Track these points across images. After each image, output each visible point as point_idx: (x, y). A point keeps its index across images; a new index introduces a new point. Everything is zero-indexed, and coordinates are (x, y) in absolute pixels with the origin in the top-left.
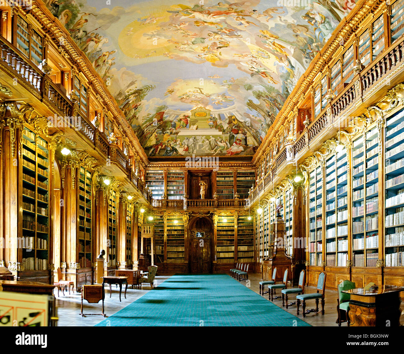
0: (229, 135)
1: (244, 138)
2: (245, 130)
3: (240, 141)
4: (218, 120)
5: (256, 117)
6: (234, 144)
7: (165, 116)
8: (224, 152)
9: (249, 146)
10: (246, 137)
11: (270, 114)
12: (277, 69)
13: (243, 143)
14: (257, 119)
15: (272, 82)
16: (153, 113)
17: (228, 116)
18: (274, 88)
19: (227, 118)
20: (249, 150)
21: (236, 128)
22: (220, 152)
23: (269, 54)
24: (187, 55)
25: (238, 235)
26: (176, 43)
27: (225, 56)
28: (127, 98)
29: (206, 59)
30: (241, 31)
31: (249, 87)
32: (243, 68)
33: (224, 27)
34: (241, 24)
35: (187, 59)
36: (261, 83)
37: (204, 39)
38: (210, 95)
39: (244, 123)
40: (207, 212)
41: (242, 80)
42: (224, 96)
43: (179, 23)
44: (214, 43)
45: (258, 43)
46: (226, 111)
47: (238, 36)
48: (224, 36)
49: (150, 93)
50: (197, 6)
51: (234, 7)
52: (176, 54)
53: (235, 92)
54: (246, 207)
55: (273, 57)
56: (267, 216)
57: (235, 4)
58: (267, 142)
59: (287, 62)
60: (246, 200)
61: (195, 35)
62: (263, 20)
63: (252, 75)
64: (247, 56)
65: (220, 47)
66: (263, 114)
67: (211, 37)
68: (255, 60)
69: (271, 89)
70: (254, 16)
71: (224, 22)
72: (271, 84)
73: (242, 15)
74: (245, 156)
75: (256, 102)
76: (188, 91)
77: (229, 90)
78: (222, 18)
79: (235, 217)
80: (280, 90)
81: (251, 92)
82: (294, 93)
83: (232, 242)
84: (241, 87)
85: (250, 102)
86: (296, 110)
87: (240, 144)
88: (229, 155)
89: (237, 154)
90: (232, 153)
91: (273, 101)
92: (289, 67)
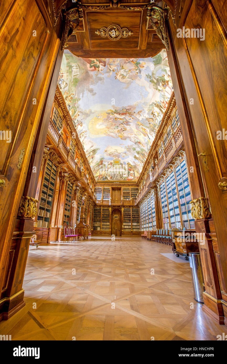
0: (128, 171)
1: (134, 173)
2: (134, 169)
4: (123, 165)
6: (130, 176)
7: (103, 162)
9: (135, 176)
11: (143, 161)
12: (144, 140)
13: (133, 175)
14: (138, 164)
16: (99, 161)
18: (144, 149)
19: (127, 164)
20: (135, 178)
21: (130, 168)
22: (124, 179)
23: (141, 133)
24: (112, 134)
25: (132, 217)
26: (109, 128)
27: (125, 135)
28: (90, 153)
29: (119, 136)
30: (130, 122)
31: (134, 149)
32: (132, 140)
33: (125, 120)
34: (130, 119)
35: (112, 136)
36: (139, 147)
37: (118, 126)
38: (120, 153)
39: (133, 166)
40: (119, 206)
41: (132, 146)
42: (125, 153)
43: (109, 119)
44: (122, 128)
45: (136, 128)
46: (126, 160)
47: (130, 125)
48: (125, 125)
49: (98, 152)
50: (115, 110)
51: (128, 111)
52: (108, 133)
53: (129, 151)
54: (135, 204)
55: (142, 134)
56: (144, 208)
57: (128, 109)
58: (143, 174)
59: (147, 137)
60: (135, 201)
61: (115, 125)
62: (138, 116)
63: (135, 143)
64: (133, 134)
65: (124, 131)
66: (140, 161)
67: (120, 126)
68: (136, 136)
69: (142, 150)
70: (135, 115)
71: (125, 118)
72: (142, 147)
73: (131, 114)
74: (134, 181)
75: (137, 156)
76: (112, 151)
77: (127, 151)
78: (124, 116)
79: (131, 208)
80: (146, 150)
81: (135, 151)
82: (151, 150)
83: (130, 221)
84: (132, 149)
85: (135, 156)
86: (152, 158)
87: (132, 176)
88: (128, 181)
89: (131, 180)
90: (129, 180)
91: (144, 155)
92: (148, 139)
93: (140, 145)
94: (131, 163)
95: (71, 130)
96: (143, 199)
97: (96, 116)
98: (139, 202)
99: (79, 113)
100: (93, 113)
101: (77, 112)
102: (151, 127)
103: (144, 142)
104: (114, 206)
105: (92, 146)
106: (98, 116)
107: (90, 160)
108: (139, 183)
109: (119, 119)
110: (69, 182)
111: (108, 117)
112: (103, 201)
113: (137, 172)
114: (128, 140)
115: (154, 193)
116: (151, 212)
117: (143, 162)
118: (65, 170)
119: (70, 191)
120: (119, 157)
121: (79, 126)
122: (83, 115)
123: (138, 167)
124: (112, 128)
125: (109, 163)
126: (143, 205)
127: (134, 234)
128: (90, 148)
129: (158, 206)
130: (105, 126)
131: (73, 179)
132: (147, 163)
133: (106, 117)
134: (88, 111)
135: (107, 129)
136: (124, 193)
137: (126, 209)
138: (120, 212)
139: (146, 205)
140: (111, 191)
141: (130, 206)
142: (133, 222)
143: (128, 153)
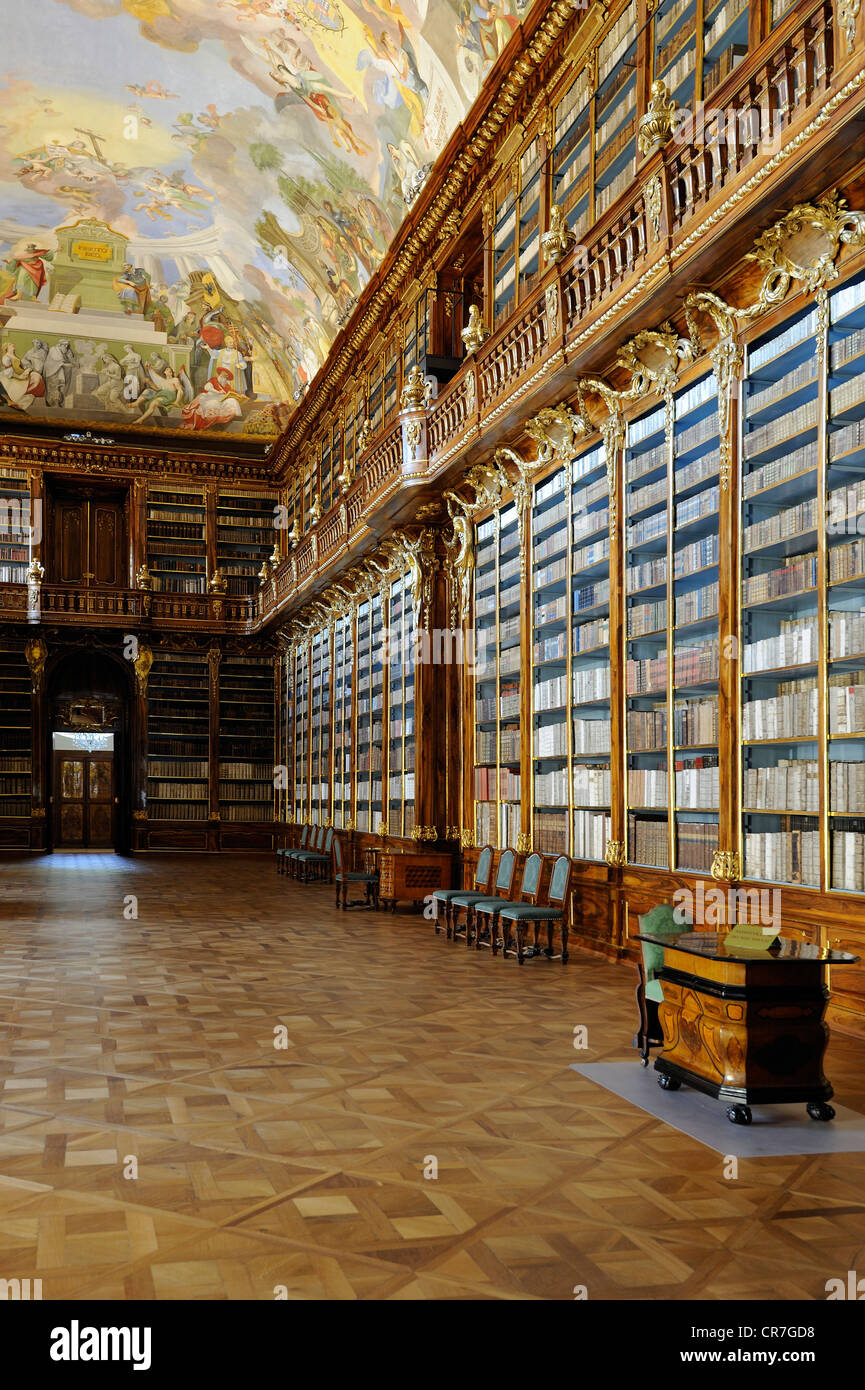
0: (190, 347)
1: (244, 365)
2: (248, 334)
3: (230, 377)
4: (154, 284)
5: (285, 288)
6: (209, 386)
8: (174, 412)
9: (259, 400)
10: (249, 364)
11: (336, 280)
12: (369, 88)
13: (238, 384)
14: (289, 298)
15: (345, 144)
17: (191, 270)
18: (353, 171)
19: (184, 277)
20: (257, 415)
21: (215, 325)
22: (158, 413)
25: (222, 723)
31: (267, 159)
32: (249, 68)
36: (311, 142)
38: (129, 174)
39: (243, 308)
40: (113, 635)
41: (243, 119)
42: (177, 180)
46: (185, 249)
53: (219, 168)
54: (250, 626)
56: (324, 663)
58: (326, 392)
60: (249, 599)
63: (281, 102)
66: (313, 277)
69: (342, 177)
72: (343, 152)
74: (245, 436)
75: (289, 223)
77: (195, 161)
79: (212, 657)
80: (376, 185)
81: (271, 178)
82: (426, 202)
83: (198, 750)
84: (242, 154)
85: (270, 219)
86: (429, 278)
87: (227, 388)
88: (188, 430)
89: (219, 425)
90: (202, 423)
91: (347, 227)
92: (411, 82)
93: (323, 128)
94: (227, 279)
96: (317, 597)
98: (282, 616)
103: (361, 98)
104: (68, 633)
108: (291, 461)
113: (276, 364)
114: (210, 55)
115: (416, 569)
117: (333, 287)
120: (114, 212)
123: (287, 321)
126: (318, 640)
127: (229, 843)
136: (153, 528)
137: (168, 658)
138: (125, 681)
139: (340, 640)
141: (204, 640)
142: (225, 752)
143: (208, 182)
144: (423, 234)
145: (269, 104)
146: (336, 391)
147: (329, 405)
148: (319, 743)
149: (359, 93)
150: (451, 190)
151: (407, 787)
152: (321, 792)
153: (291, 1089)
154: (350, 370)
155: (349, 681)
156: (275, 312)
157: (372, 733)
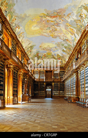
1: (62, 61)
2: (62, 59)
4: (54, 56)
7: (39, 54)
16: (36, 53)
19: (56, 55)
20: (63, 64)
21: (59, 58)
24: (45, 34)
25: (60, 88)
26: (42, 29)
27: (56, 34)
28: (28, 49)
29: (50, 36)
30: (60, 24)
31: (63, 45)
32: (61, 38)
33: (56, 22)
34: (60, 21)
35: (45, 36)
36: (66, 43)
37: (50, 28)
38: (52, 48)
39: (61, 57)
40: (51, 82)
41: (61, 42)
42: (55, 48)
43: (42, 21)
44: (53, 29)
45: (65, 29)
46: (56, 53)
47: (60, 26)
48: (56, 26)
49: (35, 47)
50: (47, 13)
51: (58, 14)
52: (42, 33)
53: (59, 46)
54: (62, 81)
55: (70, 33)
56: (68, 83)
57: (59, 12)
58: (68, 62)
59: (74, 36)
60: (62, 79)
61: (47, 26)
62: (67, 19)
63: (64, 41)
64: (62, 34)
65: (54, 31)
67: (52, 27)
68: (64, 35)
69: (69, 45)
70: (64, 17)
71: (55, 20)
72: (69, 43)
73: (61, 17)
74: (62, 66)
75: (65, 50)
76: (45, 46)
77: (57, 46)
78: (55, 19)
79: (59, 83)
80: (72, 46)
81: (63, 46)
82: (76, 46)
83: (58, 90)
84: (61, 45)
85: (63, 49)
86: (77, 52)
91: (70, 49)
92: (75, 37)
93: (67, 42)
94: (60, 55)
95: (10, 33)
96: (67, 78)
97: (31, 19)
98: (65, 80)
99: (16, 18)
100: (28, 17)
101: (13, 17)
102: (78, 28)
104: (47, 82)
105: (29, 44)
106: (32, 19)
107: (29, 54)
108: (65, 68)
109: (50, 22)
110: (14, 71)
111: (41, 20)
112: (39, 79)
113: (64, 61)
114: (58, 38)
115: (75, 76)
116: (72, 86)
117: (69, 54)
118: (10, 63)
119: (15, 76)
120: (51, 51)
121: (17, 29)
122: (19, 19)
124: (45, 29)
125: (44, 55)
126: (68, 81)
127: (60, 97)
128: (28, 45)
129: (78, 84)
130: (39, 27)
131: (17, 68)
132: (72, 55)
133: (39, 20)
134: (23, 15)
135: (41, 30)
136: (54, 74)
137: (55, 83)
138: (52, 85)
140: (45, 73)
141: (58, 82)
142: (60, 90)
143: (58, 48)
144: (76, 49)
145: (63, 41)
146: (69, 62)
147: (68, 63)
148: (68, 90)
149: (70, 39)
150: (78, 45)
151: (75, 93)
152: (68, 93)
153: (56, 117)
154: (70, 60)
155: (70, 85)
156: (64, 56)
157: (72, 89)
